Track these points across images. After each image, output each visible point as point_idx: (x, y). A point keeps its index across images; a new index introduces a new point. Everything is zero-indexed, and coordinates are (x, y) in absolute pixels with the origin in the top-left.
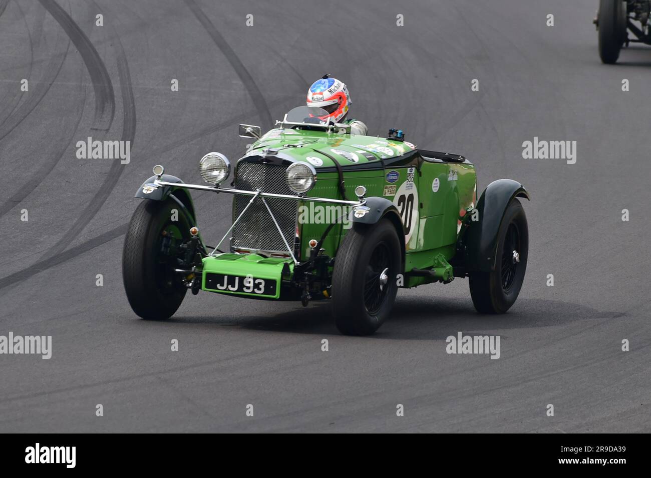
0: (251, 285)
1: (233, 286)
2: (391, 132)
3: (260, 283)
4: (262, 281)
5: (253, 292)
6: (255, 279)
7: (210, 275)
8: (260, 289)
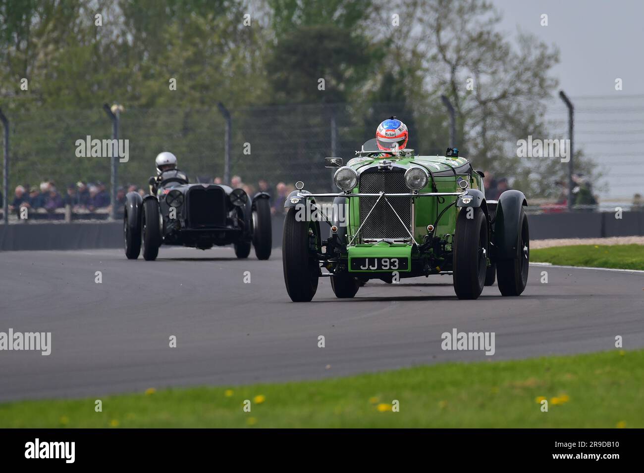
0: (388, 264)
1: (374, 266)
2: (449, 150)
3: (395, 262)
4: (397, 261)
5: (390, 268)
6: (390, 259)
7: (354, 260)
8: (395, 266)
